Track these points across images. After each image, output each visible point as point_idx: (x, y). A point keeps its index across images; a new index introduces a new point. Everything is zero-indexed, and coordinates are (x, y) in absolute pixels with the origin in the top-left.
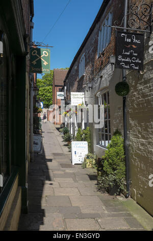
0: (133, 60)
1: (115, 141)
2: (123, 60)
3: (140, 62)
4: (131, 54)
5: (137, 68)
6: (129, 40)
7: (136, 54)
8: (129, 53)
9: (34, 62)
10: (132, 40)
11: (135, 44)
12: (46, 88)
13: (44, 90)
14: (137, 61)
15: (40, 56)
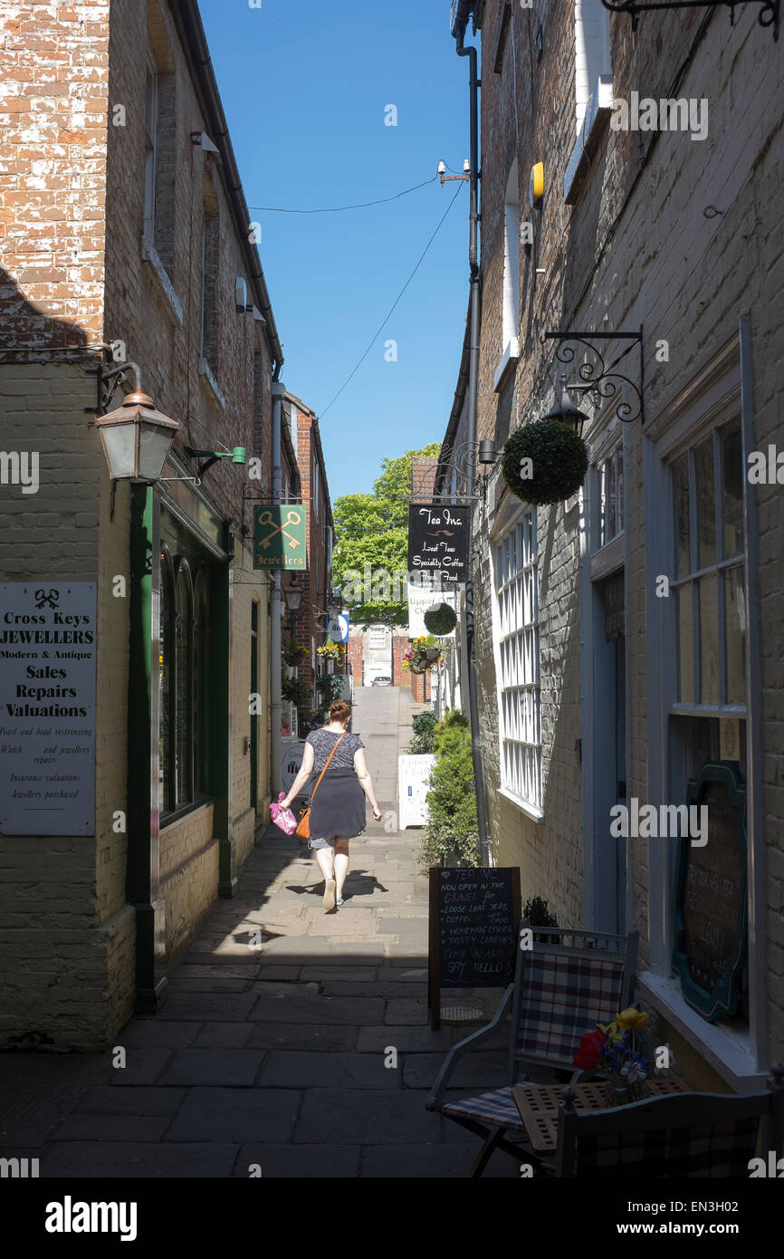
0: (447, 561)
1: (449, 740)
2: (424, 564)
3: (461, 565)
4: (442, 549)
5: (456, 579)
6: (438, 521)
7: (452, 550)
8: (436, 549)
9: (265, 543)
10: (443, 521)
11: (451, 527)
12: (389, 534)
13: (381, 544)
14: (453, 564)
15: (280, 525)
